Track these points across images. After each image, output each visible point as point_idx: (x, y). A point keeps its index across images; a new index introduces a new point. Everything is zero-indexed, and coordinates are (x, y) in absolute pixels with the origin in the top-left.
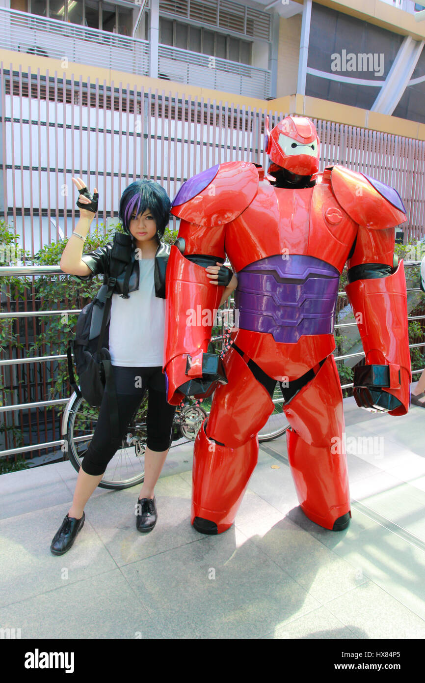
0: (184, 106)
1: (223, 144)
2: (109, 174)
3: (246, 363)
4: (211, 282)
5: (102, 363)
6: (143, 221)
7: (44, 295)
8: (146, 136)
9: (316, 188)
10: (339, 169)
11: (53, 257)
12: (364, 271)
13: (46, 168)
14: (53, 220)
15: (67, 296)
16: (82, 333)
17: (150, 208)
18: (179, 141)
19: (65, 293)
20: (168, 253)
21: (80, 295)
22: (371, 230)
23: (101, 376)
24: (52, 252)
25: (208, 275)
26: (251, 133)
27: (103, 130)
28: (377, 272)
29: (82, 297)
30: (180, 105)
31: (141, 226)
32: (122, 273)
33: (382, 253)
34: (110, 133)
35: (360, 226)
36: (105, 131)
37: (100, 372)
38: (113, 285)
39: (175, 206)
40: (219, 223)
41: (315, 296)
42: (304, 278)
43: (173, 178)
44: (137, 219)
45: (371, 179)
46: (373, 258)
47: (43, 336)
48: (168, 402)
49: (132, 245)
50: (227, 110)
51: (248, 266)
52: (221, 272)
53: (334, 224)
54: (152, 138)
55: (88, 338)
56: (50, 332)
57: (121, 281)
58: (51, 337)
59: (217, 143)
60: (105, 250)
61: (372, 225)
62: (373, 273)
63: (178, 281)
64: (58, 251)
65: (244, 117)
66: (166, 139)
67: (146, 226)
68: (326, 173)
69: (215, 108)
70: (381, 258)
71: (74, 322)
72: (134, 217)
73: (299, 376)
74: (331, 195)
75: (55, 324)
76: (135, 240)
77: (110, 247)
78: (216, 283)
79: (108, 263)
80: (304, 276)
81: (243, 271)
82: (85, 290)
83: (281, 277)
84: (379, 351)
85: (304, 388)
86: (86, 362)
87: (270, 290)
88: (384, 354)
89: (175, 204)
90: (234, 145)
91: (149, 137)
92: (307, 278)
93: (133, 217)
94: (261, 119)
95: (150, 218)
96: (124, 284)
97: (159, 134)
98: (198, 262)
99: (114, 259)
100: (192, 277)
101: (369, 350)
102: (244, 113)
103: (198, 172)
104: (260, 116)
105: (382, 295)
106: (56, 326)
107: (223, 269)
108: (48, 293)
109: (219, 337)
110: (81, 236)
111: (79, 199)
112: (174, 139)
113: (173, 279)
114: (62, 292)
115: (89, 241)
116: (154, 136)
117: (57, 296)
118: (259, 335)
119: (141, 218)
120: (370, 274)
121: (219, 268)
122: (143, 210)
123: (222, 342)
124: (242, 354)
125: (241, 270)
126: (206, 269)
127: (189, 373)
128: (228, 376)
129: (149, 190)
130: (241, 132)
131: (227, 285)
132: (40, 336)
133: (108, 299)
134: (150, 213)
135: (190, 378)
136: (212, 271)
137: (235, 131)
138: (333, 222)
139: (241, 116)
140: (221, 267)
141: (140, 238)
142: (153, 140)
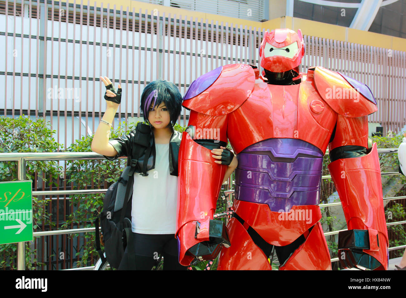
0: (192, 27)
1: (224, 56)
2: (130, 82)
3: (246, 230)
4: (216, 161)
5: (125, 231)
6: (159, 112)
7: (74, 180)
8: (161, 51)
9: (302, 85)
10: (321, 70)
11: (83, 148)
12: (343, 152)
13: (79, 77)
14: (83, 121)
15: (94, 181)
16: (109, 206)
17: (165, 101)
18: (188, 54)
19: (92, 178)
20: (180, 138)
21: (105, 180)
22: (348, 118)
23: (123, 241)
24: (82, 145)
25: (213, 156)
26: (248, 48)
27: (125, 46)
28: (354, 153)
29: (106, 181)
30: (189, 26)
31: (157, 116)
32: (142, 156)
33: (358, 137)
34: (132, 48)
35: (339, 115)
36: (128, 47)
37: (123, 238)
38: (134, 165)
39: (186, 100)
40: (223, 113)
41: (302, 172)
42: (294, 157)
43: (183, 85)
44: (154, 110)
45: (347, 78)
46: (351, 141)
47: (73, 215)
48: (180, 262)
49: (151, 133)
50: (227, 29)
51: (247, 148)
52: (224, 154)
53: (317, 113)
54: (166, 52)
55: (114, 210)
56: (79, 212)
57: (141, 162)
58: (79, 217)
59: (220, 55)
60: (129, 136)
61: (348, 114)
62: (351, 154)
63: (188, 161)
64: (88, 143)
65: (242, 34)
66: (178, 53)
67: (161, 117)
68: (310, 73)
69: (217, 27)
70: (357, 141)
71: (99, 203)
72: (152, 109)
73: (291, 242)
74: (314, 90)
75: (83, 205)
76: (153, 128)
77: (133, 135)
78: (220, 162)
79: (131, 148)
80: (294, 156)
81: (243, 153)
82: (110, 176)
83: (275, 156)
84: (359, 218)
85: (297, 251)
86: (110, 230)
87: (266, 168)
88: (364, 221)
89: (186, 99)
90: (234, 57)
91: (164, 51)
92: (296, 158)
93: (150, 109)
94: (256, 36)
95: (165, 109)
96: (144, 165)
97: (172, 49)
98: (205, 145)
99: (135, 144)
100: (199, 157)
101: (350, 218)
102: (242, 31)
103: (204, 73)
104: (255, 33)
105: (360, 171)
106: (84, 207)
107: (226, 151)
108: (78, 178)
109: (223, 214)
110: (108, 122)
111: (106, 93)
112: (184, 53)
113: (184, 159)
114: (90, 177)
115: (114, 135)
116: (167, 51)
117: (86, 181)
118: (257, 206)
119: (158, 109)
120: (349, 154)
121: (222, 150)
122: (159, 102)
123: (226, 218)
124: (242, 221)
125: (240, 152)
126: (212, 151)
127: (198, 237)
128: (231, 241)
129: (164, 87)
130: (239, 47)
131: (229, 164)
132: (70, 215)
133: (130, 176)
134: (165, 105)
135: (198, 242)
136: (216, 153)
137: (234, 46)
138: (316, 111)
139: (239, 34)
140: (224, 149)
141: (157, 126)
142: (166, 54)
